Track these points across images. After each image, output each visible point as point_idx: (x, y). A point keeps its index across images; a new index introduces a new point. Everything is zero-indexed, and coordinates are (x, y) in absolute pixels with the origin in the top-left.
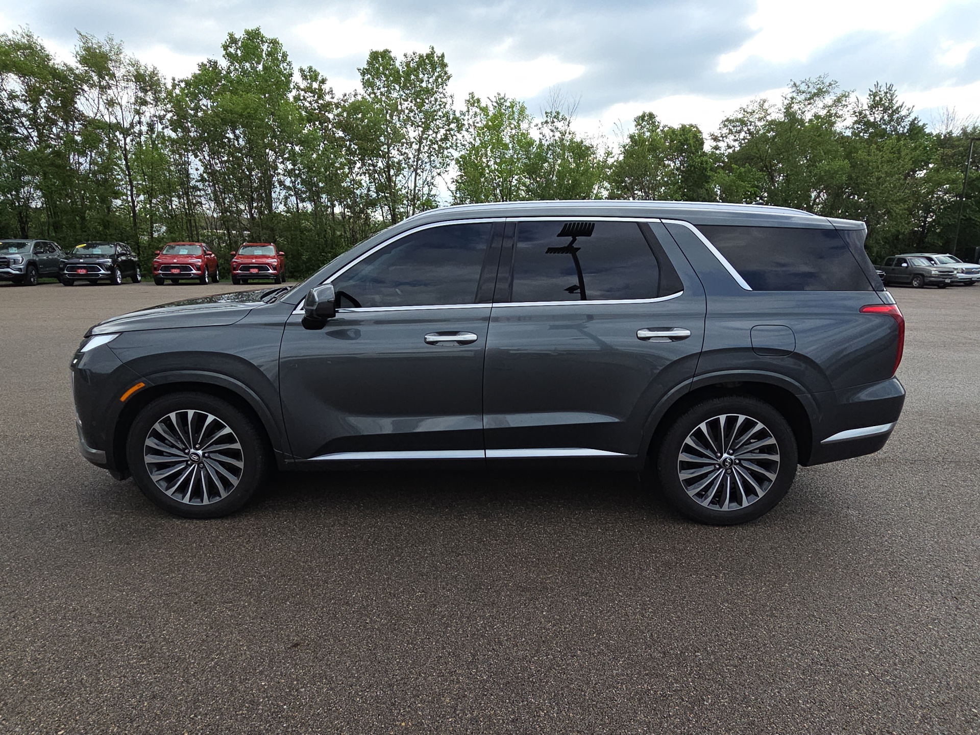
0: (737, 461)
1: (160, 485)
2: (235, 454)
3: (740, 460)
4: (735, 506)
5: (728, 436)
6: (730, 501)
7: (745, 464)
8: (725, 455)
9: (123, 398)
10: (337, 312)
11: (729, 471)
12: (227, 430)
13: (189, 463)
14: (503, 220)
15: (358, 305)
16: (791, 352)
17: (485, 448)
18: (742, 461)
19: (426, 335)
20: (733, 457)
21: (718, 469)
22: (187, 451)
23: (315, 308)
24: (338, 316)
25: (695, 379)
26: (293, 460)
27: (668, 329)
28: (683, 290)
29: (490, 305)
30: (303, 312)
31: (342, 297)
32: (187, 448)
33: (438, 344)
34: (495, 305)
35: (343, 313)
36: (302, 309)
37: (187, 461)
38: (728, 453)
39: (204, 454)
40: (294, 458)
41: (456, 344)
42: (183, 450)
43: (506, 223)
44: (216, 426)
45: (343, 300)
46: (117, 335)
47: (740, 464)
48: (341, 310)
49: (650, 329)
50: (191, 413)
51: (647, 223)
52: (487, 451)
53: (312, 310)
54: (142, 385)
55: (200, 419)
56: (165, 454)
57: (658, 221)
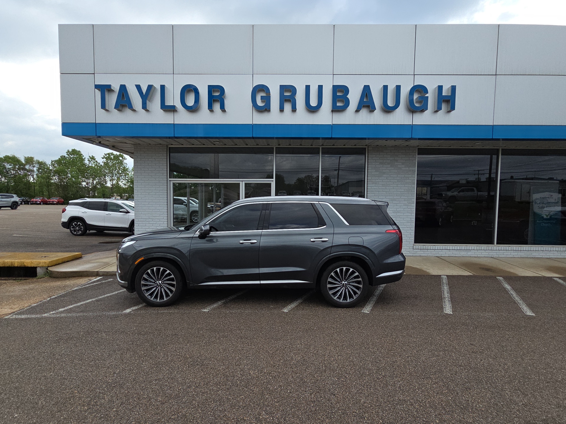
0: (348, 283)
1: (148, 297)
2: (172, 280)
3: (349, 283)
4: (352, 300)
5: (342, 275)
6: (349, 298)
7: (351, 284)
8: (343, 282)
9: (136, 263)
10: (210, 233)
11: (346, 287)
12: (168, 271)
13: (157, 287)
14: (266, 202)
15: (217, 231)
16: (362, 246)
17: (260, 280)
18: (350, 283)
19: (240, 240)
20: (346, 282)
21: (342, 288)
22: (156, 283)
23: (203, 232)
24: (210, 234)
25: (331, 255)
26: (193, 285)
27: (321, 238)
28: (326, 225)
29: (261, 231)
30: (199, 233)
31: (212, 228)
32: (156, 282)
33: (244, 244)
34: (263, 230)
35: (212, 234)
36: (199, 232)
37: (156, 286)
38: (344, 281)
39: (161, 282)
40: (193, 284)
41: (250, 244)
42: (154, 283)
43: (267, 203)
44: (164, 271)
45: (212, 229)
46: (135, 241)
47: (349, 284)
48: (211, 233)
49: (315, 238)
50: (155, 268)
51: (314, 203)
52: (261, 281)
53: (202, 233)
54: (143, 258)
55: (158, 270)
56: (148, 285)
57: (318, 202)
